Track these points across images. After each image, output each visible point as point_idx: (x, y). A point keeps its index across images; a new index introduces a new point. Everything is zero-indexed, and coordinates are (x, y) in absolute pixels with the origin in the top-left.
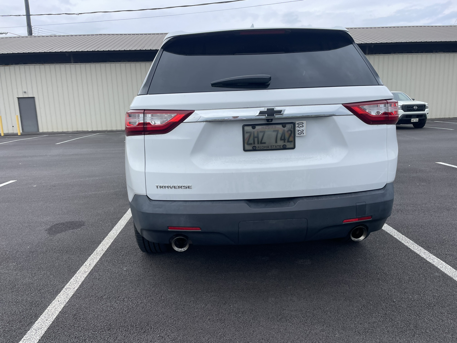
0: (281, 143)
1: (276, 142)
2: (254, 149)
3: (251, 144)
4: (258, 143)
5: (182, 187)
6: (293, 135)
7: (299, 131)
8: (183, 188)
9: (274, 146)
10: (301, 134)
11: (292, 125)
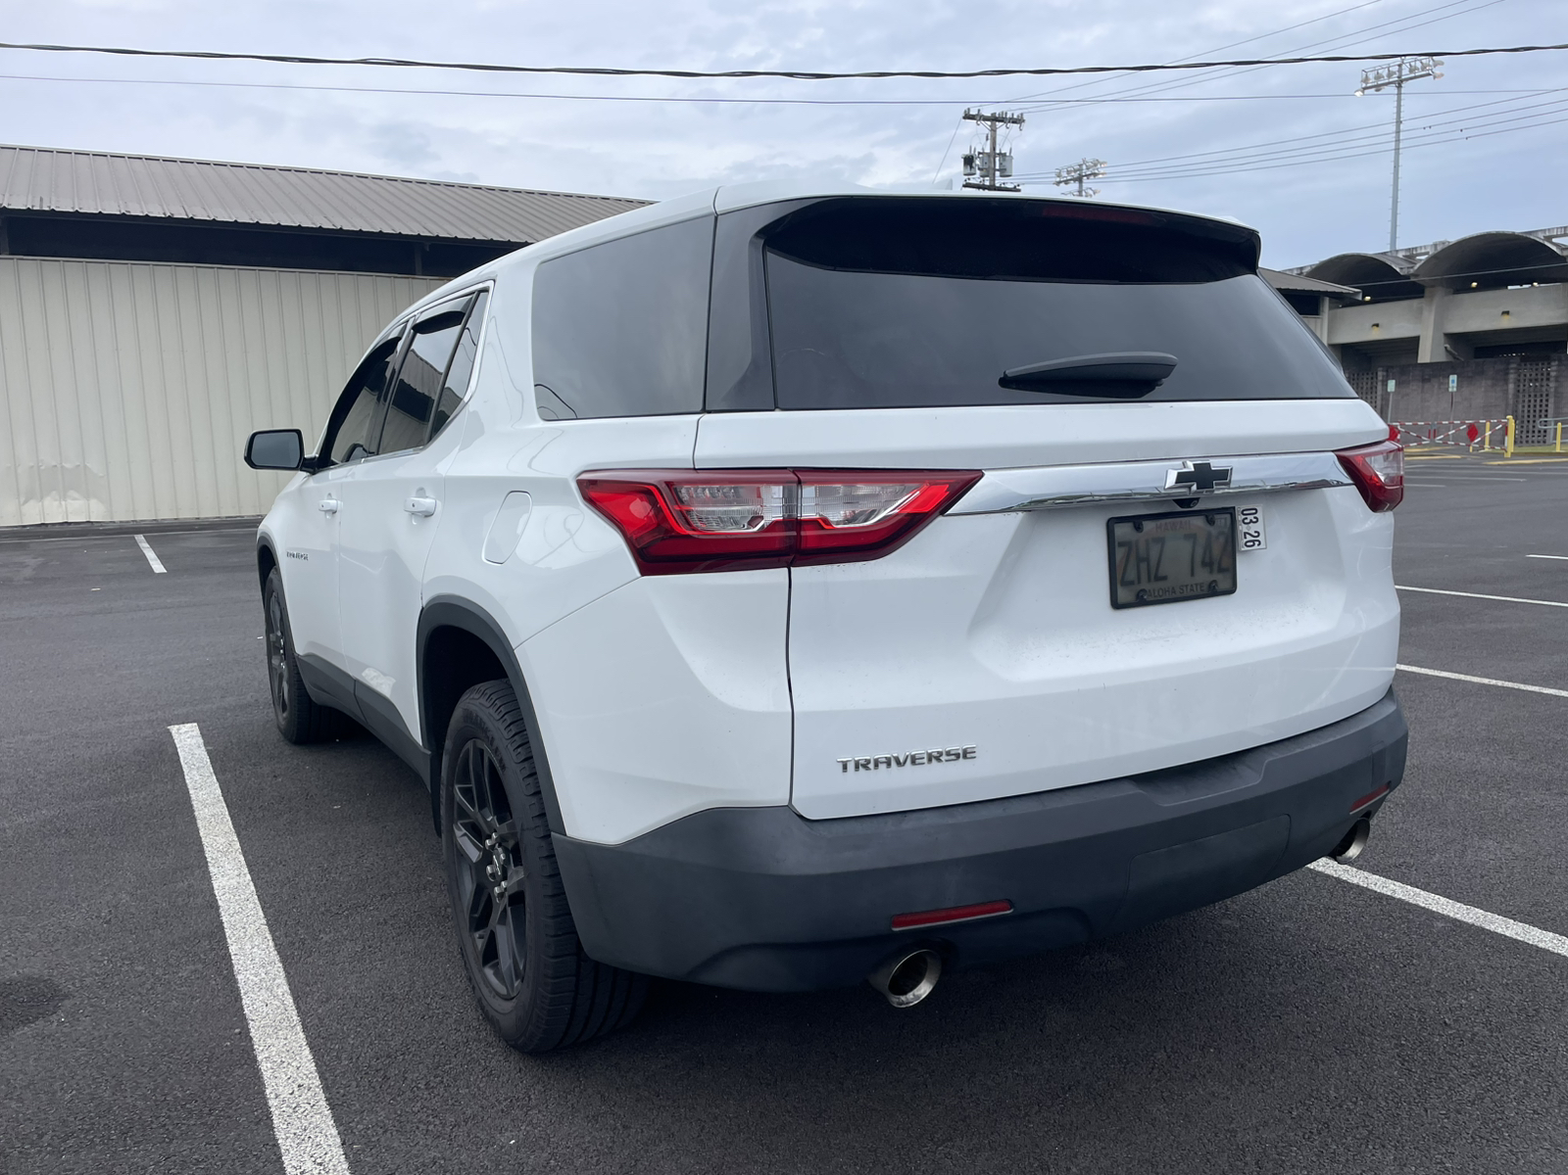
0: (1203, 576)
1: (1192, 574)
2: (1141, 601)
3: (1132, 583)
4: (1149, 580)
5: (941, 754)
6: (1229, 548)
7: (1247, 536)
8: (943, 758)
9: (1187, 586)
10: (1254, 545)
11: (1228, 516)
